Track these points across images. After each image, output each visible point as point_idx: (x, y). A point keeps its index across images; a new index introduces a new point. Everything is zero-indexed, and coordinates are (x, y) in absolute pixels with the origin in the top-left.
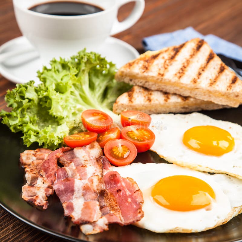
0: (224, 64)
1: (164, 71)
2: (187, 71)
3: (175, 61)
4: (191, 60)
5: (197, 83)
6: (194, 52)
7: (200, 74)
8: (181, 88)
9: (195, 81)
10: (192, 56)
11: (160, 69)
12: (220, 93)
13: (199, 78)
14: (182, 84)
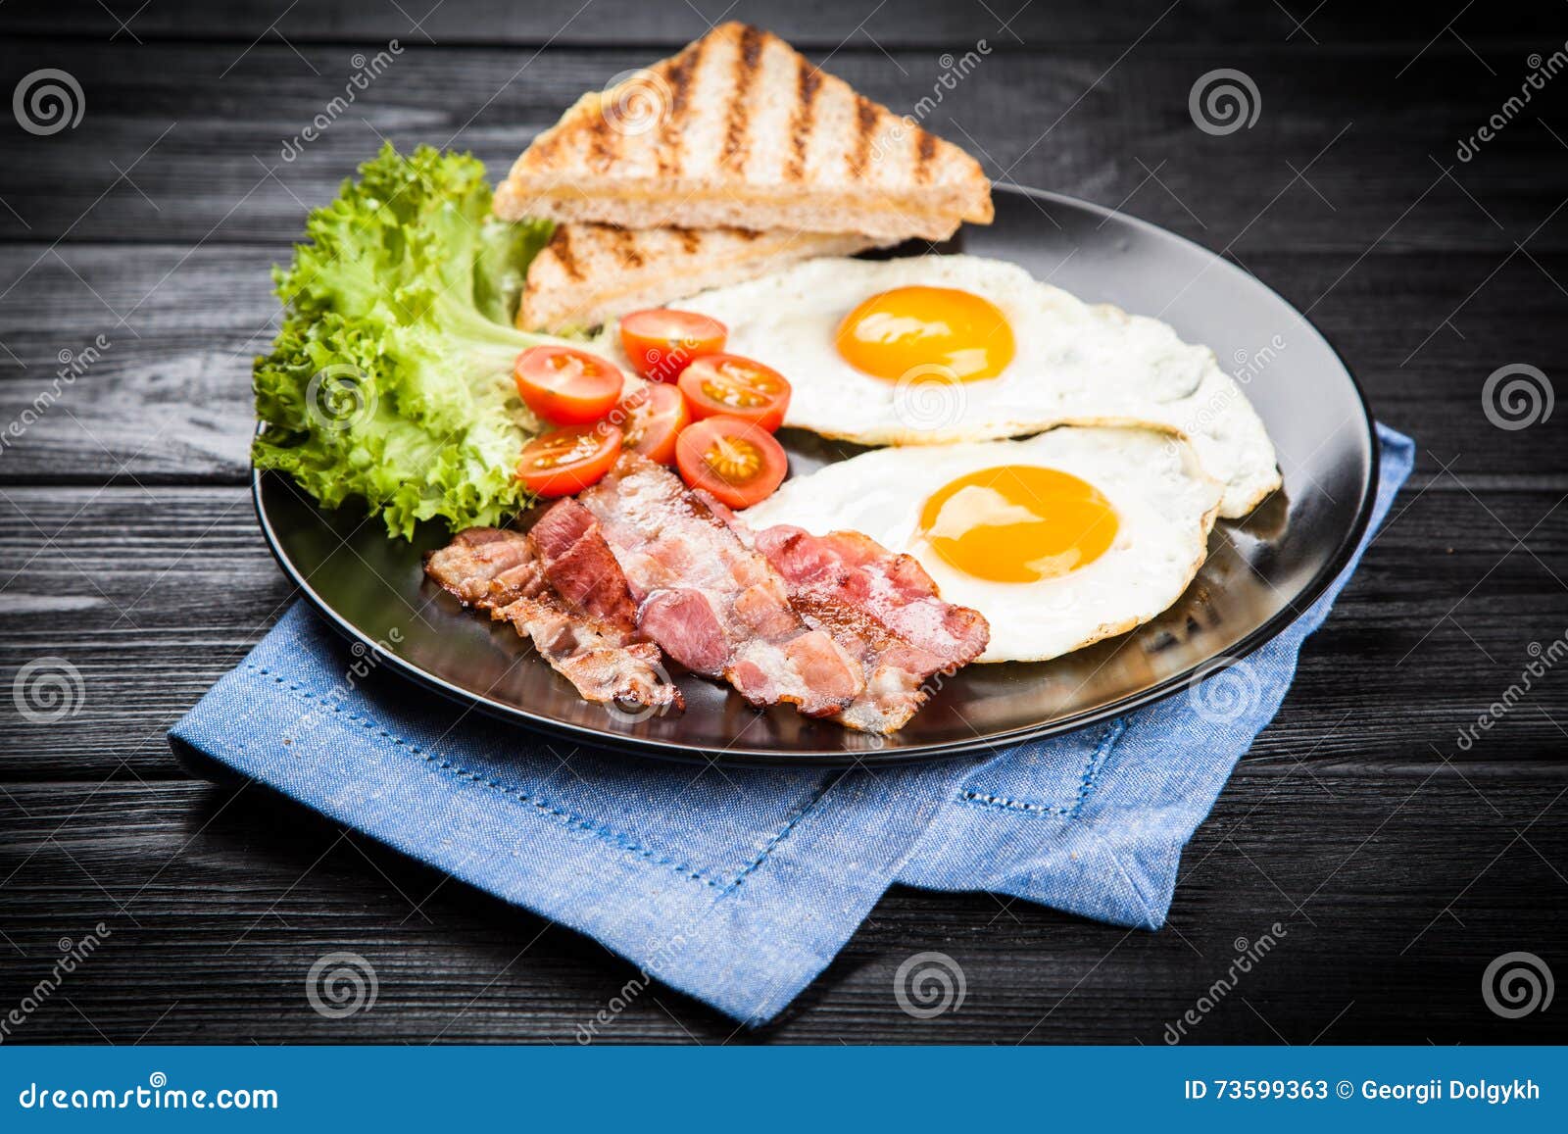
0: (865, 101)
1: (675, 155)
2: (751, 142)
3: (696, 112)
4: (745, 101)
5: (807, 176)
6: (743, 73)
7: (799, 145)
8: (750, 202)
9: (796, 173)
10: (742, 87)
11: (657, 151)
12: (891, 198)
13: (803, 158)
14: (752, 187)
